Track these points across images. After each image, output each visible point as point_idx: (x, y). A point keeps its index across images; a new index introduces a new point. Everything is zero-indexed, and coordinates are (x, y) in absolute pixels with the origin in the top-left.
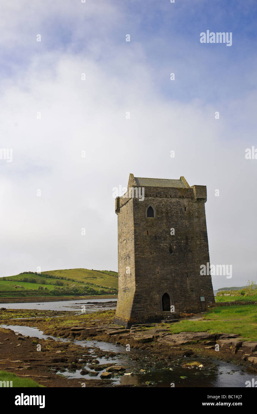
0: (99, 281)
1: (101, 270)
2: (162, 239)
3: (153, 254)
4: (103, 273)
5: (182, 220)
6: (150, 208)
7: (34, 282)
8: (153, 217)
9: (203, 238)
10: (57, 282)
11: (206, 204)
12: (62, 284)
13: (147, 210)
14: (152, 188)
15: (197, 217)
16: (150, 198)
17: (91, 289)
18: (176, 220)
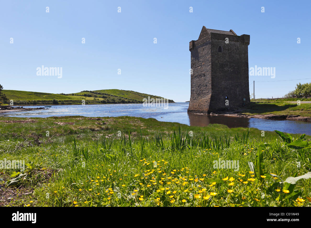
0: (126, 96)
1: (126, 90)
2: (226, 65)
3: (221, 74)
4: (128, 92)
5: (236, 55)
6: (220, 47)
7: (90, 96)
8: (221, 52)
9: (246, 66)
10: (103, 96)
11: (249, 46)
12: (106, 98)
13: (218, 47)
14: (221, 35)
15: (244, 53)
16: (220, 41)
17: (122, 100)
18: (233, 55)
